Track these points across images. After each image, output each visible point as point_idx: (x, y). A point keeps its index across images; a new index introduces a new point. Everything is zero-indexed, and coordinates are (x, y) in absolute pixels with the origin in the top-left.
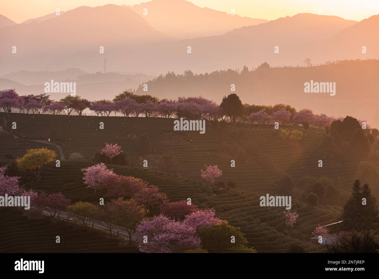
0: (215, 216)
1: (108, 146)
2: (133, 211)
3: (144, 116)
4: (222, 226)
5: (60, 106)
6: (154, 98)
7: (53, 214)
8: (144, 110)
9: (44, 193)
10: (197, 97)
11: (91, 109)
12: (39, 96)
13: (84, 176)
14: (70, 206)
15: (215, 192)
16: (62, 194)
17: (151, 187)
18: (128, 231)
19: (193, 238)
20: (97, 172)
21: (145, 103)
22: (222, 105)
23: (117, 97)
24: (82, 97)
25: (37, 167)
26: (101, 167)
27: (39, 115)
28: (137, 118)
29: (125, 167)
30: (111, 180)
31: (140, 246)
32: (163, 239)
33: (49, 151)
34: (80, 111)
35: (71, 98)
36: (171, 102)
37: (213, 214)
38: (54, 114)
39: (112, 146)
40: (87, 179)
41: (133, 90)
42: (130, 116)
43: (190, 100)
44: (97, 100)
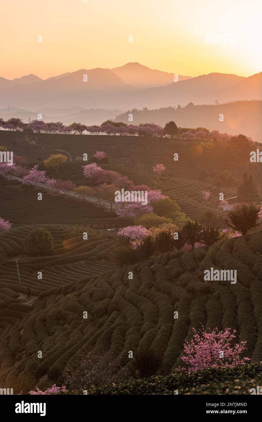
0: (161, 194)
1: (98, 152)
2: (113, 191)
3: (119, 135)
4: (165, 199)
5: (69, 129)
6: (125, 124)
7: (65, 193)
8: (119, 131)
9: (60, 181)
10: (150, 123)
11: (88, 131)
12: (57, 123)
13: (84, 170)
14: (76, 188)
15: (161, 180)
16: (71, 181)
17: (123, 177)
18: (110, 203)
19: (149, 207)
20: (91, 168)
21: (120, 127)
22: (165, 128)
23: (103, 123)
24: (83, 123)
25: (56, 166)
26: (94, 165)
27: (57, 134)
28: (115, 136)
29: (108, 165)
30: (99, 173)
31: (117, 212)
32: (130, 207)
33: (63, 156)
34: (81, 132)
35: (76, 124)
36: (135, 126)
37: (160, 193)
38: (66, 134)
39: (100, 152)
40: (86, 172)
41: (112, 119)
42: (111, 135)
43: (146, 125)
44: (91, 126)
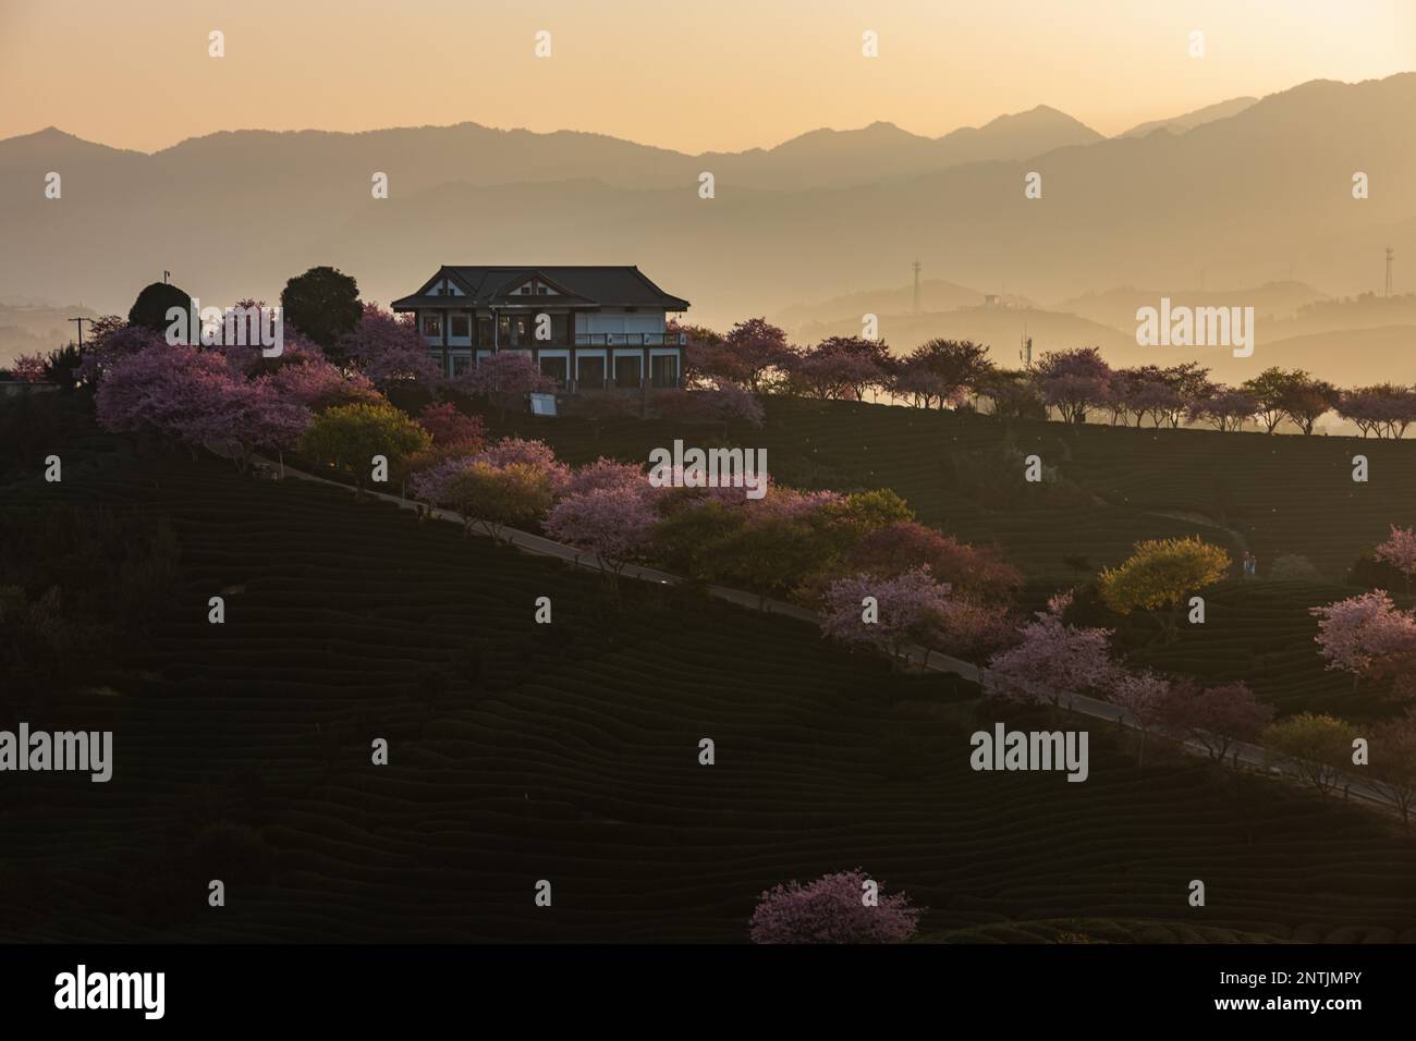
1: (1397, 534)
5: (1241, 402)
7: (1216, 751)
9: (1188, 684)
11: (1344, 414)
12: (1175, 370)
13: (1321, 630)
14: (1273, 727)
16: (1248, 686)
20: (1362, 620)
24: (1315, 375)
26: (1375, 604)
27: (1175, 432)
33: (1206, 548)
34: (1305, 422)
35: (1280, 376)
38: (1223, 428)
40: (1327, 641)
